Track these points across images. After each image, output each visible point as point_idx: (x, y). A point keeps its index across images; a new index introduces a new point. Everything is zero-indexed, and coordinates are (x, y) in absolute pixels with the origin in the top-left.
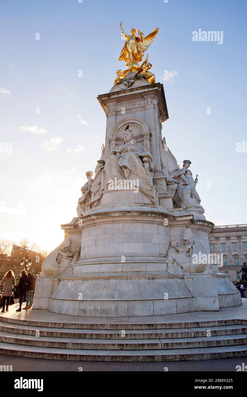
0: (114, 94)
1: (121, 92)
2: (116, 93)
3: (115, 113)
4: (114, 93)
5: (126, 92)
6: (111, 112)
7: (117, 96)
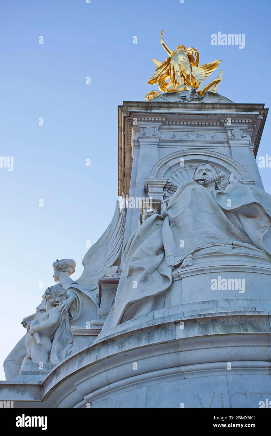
0: (161, 107)
1: (176, 105)
2: (166, 105)
3: (158, 140)
4: (160, 105)
5: (189, 108)
6: (148, 138)
7: (167, 111)
